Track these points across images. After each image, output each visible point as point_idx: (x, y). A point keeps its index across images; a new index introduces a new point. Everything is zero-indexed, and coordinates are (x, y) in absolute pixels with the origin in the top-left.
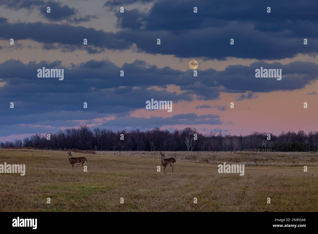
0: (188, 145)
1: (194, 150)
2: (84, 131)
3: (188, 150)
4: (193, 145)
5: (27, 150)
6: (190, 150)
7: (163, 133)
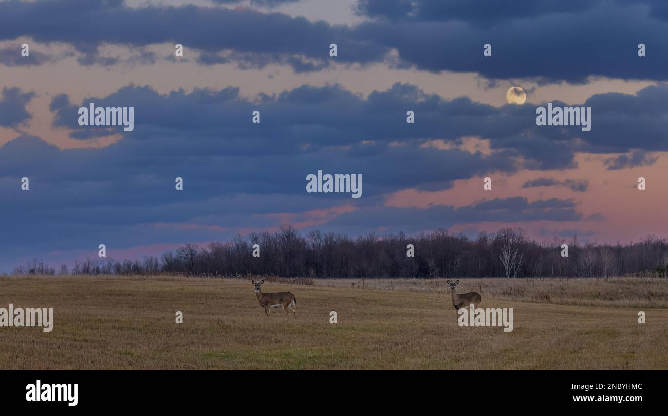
0: (506, 265)
1: (519, 276)
2: (287, 237)
3: (508, 274)
4: (517, 265)
5: (169, 277)
6: (511, 275)
7: (454, 240)
